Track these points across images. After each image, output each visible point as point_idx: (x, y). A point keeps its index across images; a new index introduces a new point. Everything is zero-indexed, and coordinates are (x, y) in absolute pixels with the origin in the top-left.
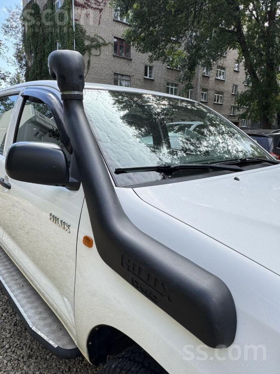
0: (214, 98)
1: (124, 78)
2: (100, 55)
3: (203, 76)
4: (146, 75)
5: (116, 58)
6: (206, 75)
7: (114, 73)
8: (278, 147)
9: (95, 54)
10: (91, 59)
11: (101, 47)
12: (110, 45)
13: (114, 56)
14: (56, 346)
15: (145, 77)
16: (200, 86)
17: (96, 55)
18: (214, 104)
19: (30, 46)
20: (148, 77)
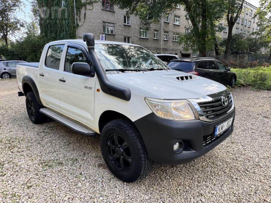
0: (173, 37)
1: (110, 25)
2: (93, 9)
3: (165, 22)
4: (125, 22)
5: (104, 11)
6: (166, 22)
7: (103, 22)
8: (198, 68)
9: (89, 8)
10: (86, 12)
11: (93, 4)
12: (99, 2)
13: (102, 10)
14: (87, 133)
15: (125, 24)
16: (163, 29)
17: (90, 10)
18: (173, 41)
19: (42, 3)
20: (126, 24)
